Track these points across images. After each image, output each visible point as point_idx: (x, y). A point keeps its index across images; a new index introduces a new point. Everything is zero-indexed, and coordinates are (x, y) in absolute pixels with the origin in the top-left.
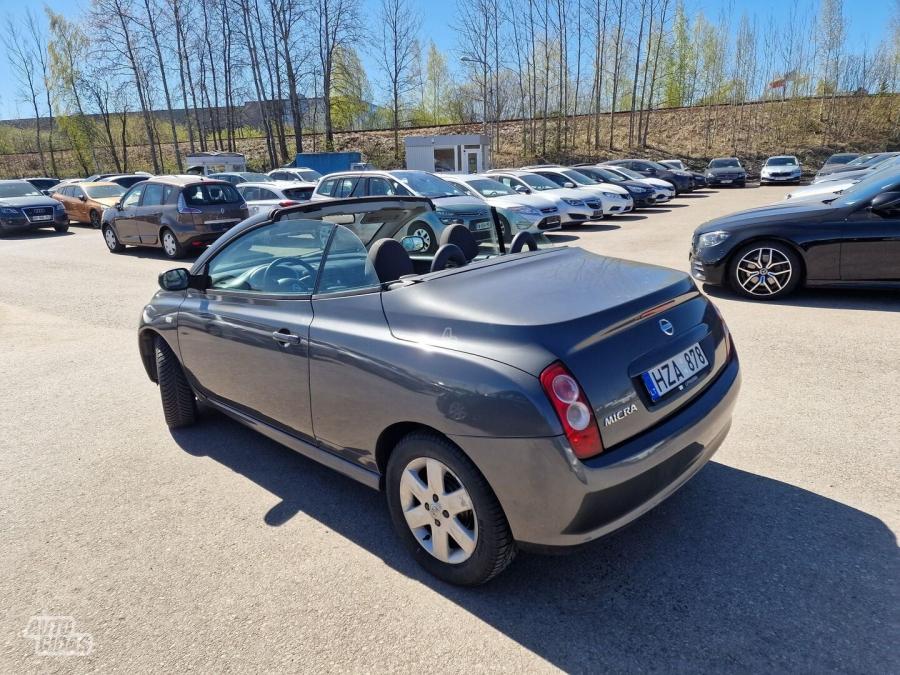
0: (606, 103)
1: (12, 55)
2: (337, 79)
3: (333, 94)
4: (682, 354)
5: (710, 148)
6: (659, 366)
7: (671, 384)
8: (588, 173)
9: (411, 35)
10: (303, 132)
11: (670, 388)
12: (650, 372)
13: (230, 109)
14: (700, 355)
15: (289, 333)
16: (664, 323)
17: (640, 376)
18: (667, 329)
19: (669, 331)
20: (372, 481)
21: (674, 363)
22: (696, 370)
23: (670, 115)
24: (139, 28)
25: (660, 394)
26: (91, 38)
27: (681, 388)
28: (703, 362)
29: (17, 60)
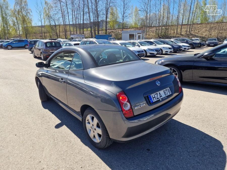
0: (180, 22)
1: (37, 10)
2: (109, 15)
3: (108, 20)
4: (163, 90)
5: (210, 35)
6: (155, 94)
7: (157, 99)
8: (161, 41)
9: (128, 4)
10: (100, 29)
11: (157, 100)
12: (151, 95)
13: (83, 24)
14: (169, 91)
15: (63, 80)
16: (157, 82)
17: (148, 96)
18: (158, 84)
19: (159, 84)
20: (80, 118)
21: (159, 93)
22: (167, 95)
23: (200, 25)
24: (63, 4)
25: (154, 101)
26: (53, 6)
27: (161, 100)
28: (170, 93)
29: (38, 12)
